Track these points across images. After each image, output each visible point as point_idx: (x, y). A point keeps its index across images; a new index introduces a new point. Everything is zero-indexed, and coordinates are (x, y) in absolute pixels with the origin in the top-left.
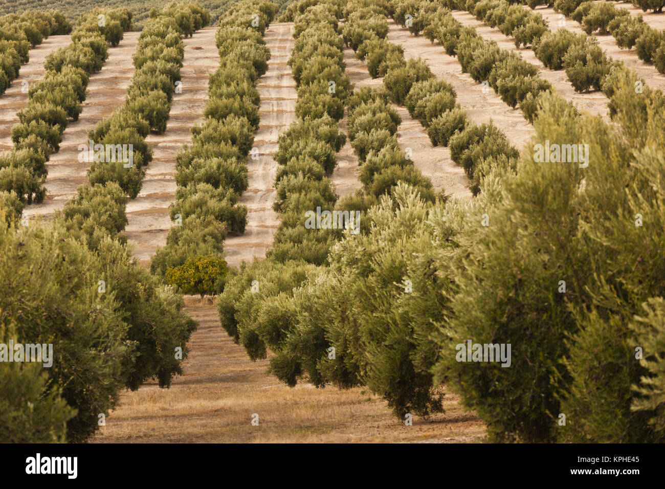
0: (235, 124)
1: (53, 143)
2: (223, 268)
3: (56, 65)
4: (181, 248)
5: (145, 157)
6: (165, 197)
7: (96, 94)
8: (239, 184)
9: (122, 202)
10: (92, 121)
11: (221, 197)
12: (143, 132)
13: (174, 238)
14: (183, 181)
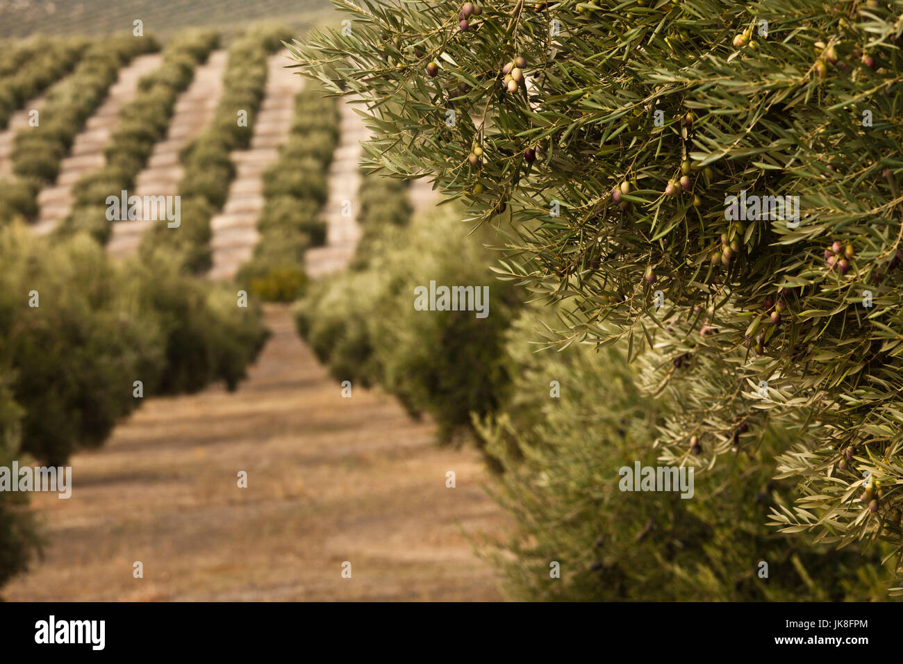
0: (317, 140)
1: (142, 160)
2: (304, 280)
3: (146, 85)
4: (264, 261)
5: (231, 173)
6: (250, 211)
7: (186, 112)
8: (320, 197)
9: (208, 216)
10: (180, 138)
11: (303, 210)
12: (229, 148)
13: (259, 250)
14: (268, 195)
